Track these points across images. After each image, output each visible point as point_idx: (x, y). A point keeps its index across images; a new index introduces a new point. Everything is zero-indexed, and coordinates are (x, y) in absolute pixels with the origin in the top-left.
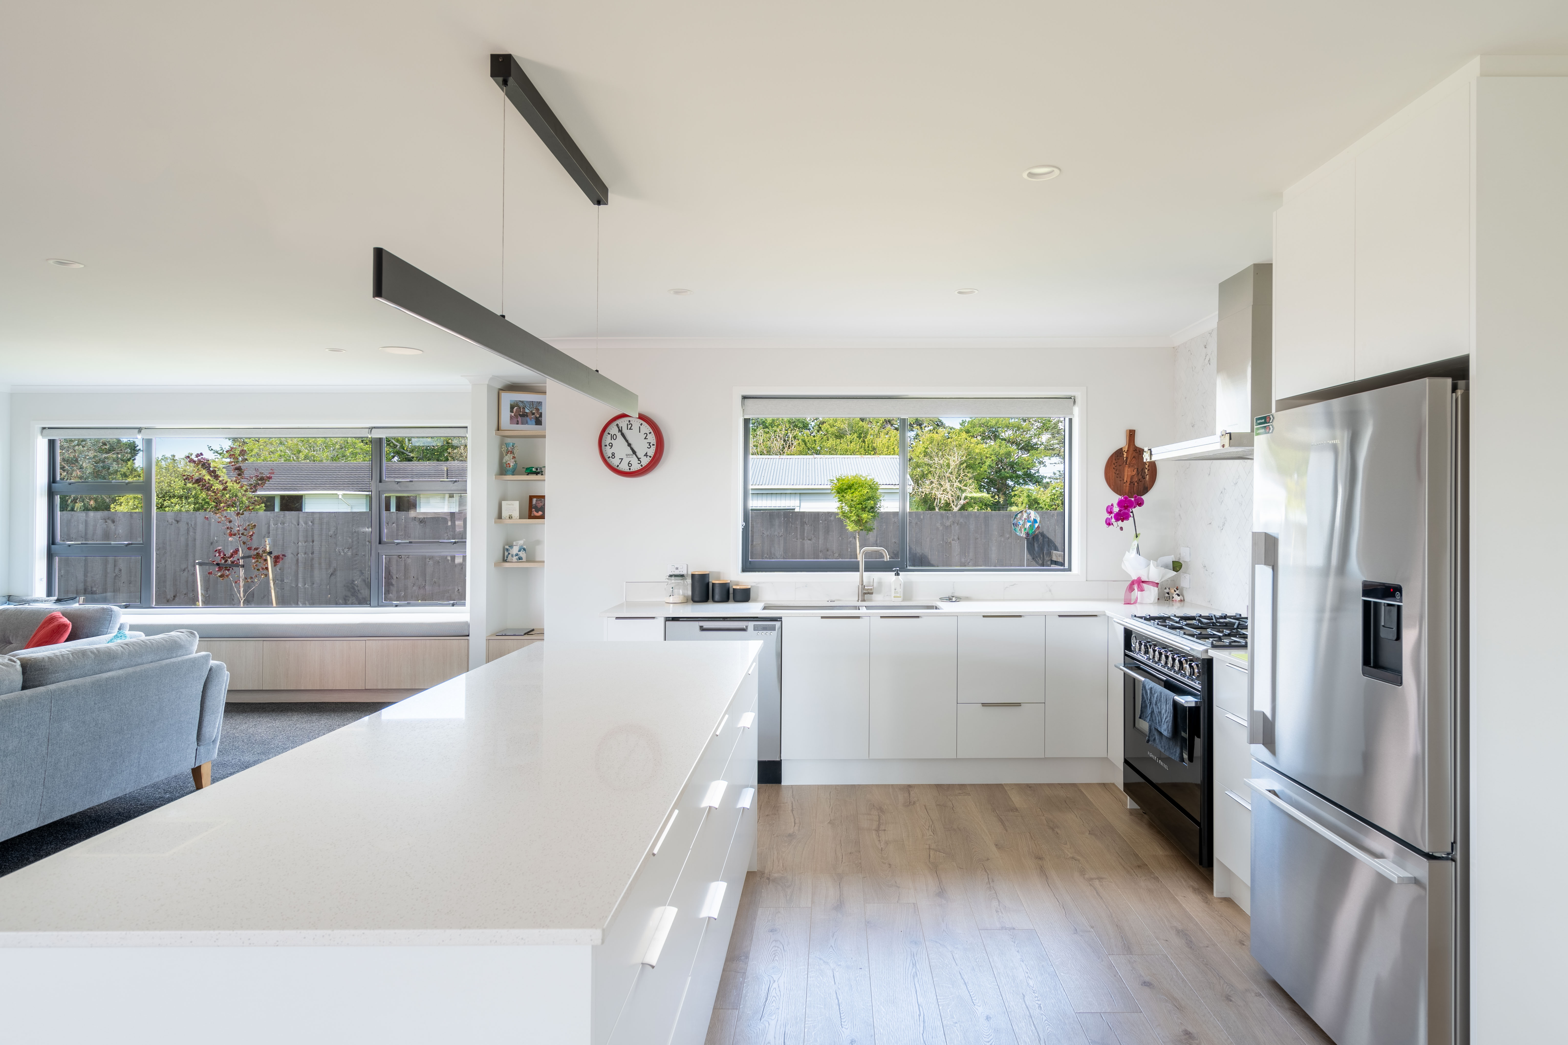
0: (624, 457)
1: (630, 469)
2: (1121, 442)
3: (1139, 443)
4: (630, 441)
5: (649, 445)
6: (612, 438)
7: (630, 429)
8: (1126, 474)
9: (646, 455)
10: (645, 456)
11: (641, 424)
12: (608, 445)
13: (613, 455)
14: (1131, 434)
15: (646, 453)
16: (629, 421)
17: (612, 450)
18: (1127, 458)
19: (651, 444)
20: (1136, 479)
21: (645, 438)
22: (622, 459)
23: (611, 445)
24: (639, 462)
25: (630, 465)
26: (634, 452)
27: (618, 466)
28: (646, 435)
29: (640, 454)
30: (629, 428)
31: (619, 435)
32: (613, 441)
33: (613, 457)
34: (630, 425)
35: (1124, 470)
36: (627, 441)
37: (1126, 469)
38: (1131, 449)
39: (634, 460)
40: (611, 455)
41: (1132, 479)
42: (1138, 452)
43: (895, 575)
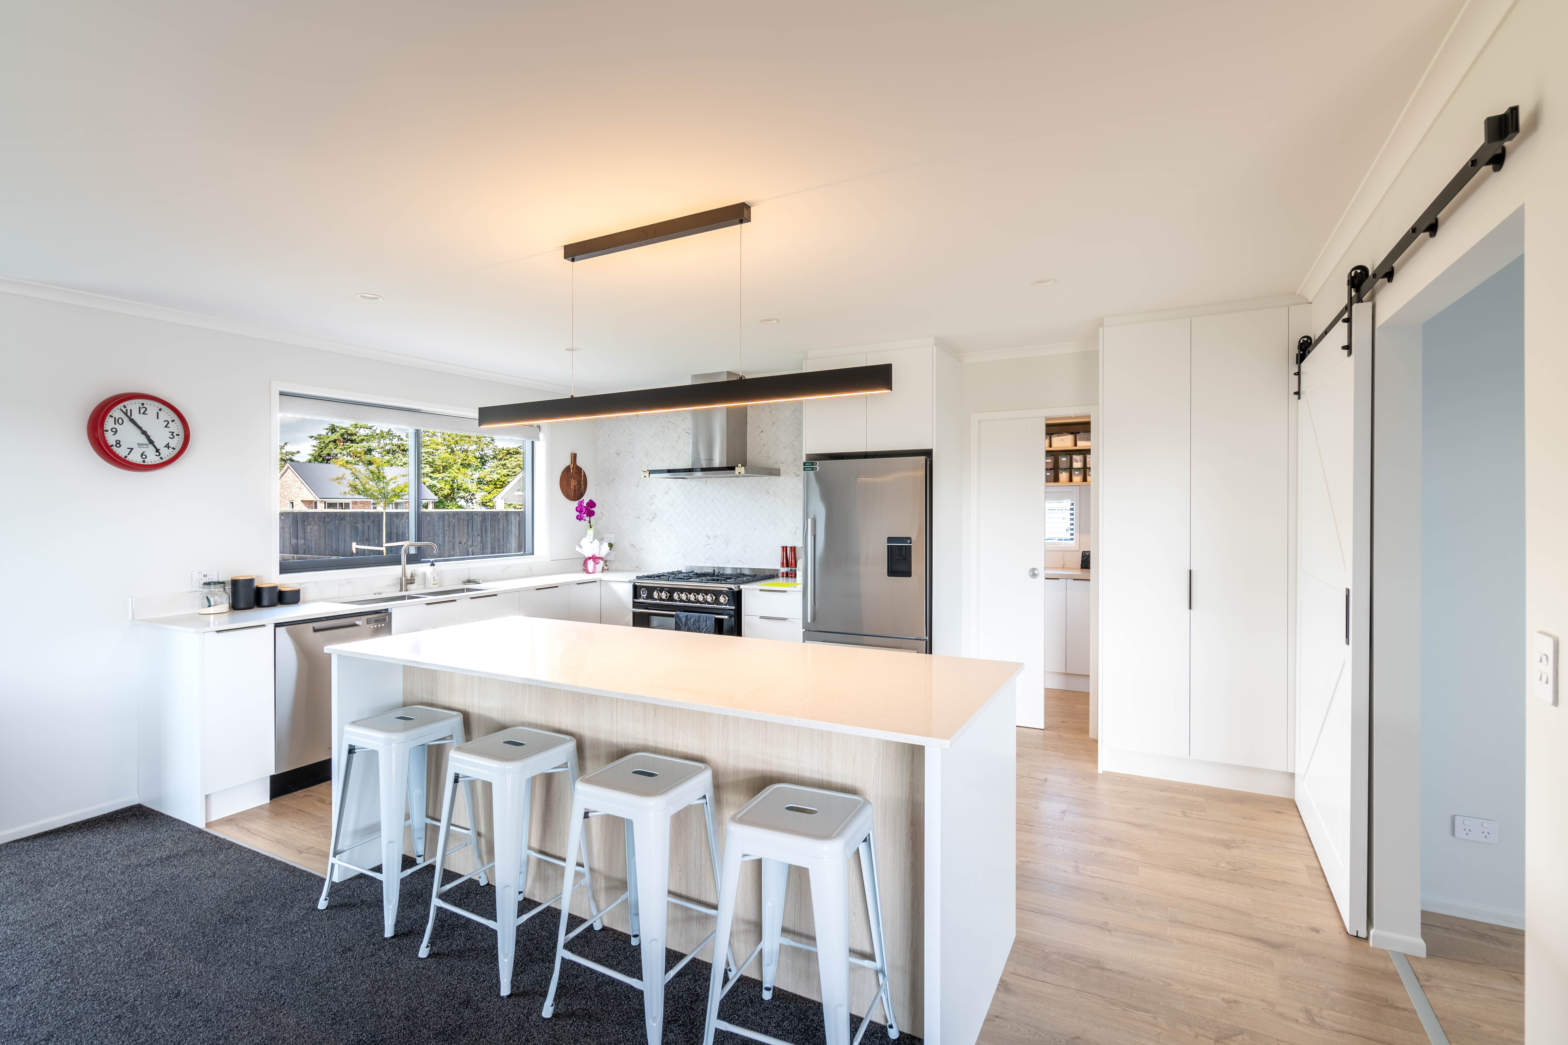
0: (135, 447)
1: (144, 461)
2: (567, 462)
3: (579, 463)
4: (144, 429)
5: (172, 435)
6: (116, 421)
7: (144, 413)
8: (572, 484)
9: (168, 446)
10: (165, 447)
11: (160, 410)
12: (110, 431)
13: (119, 443)
14: (574, 457)
15: (168, 444)
16: (143, 404)
17: (117, 437)
18: (572, 473)
19: (174, 434)
20: (577, 488)
21: (166, 427)
22: (132, 449)
23: (114, 430)
24: (158, 454)
25: (144, 457)
26: (151, 442)
27: (126, 457)
28: (167, 422)
29: (160, 445)
30: (142, 412)
31: (126, 419)
32: (117, 426)
33: (118, 445)
34: (144, 409)
35: (571, 481)
36: (140, 428)
37: (572, 480)
38: (575, 467)
39: (150, 452)
40: (114, 444)
41: (575, 487)
42: (579, 470)
43: (431, 565)
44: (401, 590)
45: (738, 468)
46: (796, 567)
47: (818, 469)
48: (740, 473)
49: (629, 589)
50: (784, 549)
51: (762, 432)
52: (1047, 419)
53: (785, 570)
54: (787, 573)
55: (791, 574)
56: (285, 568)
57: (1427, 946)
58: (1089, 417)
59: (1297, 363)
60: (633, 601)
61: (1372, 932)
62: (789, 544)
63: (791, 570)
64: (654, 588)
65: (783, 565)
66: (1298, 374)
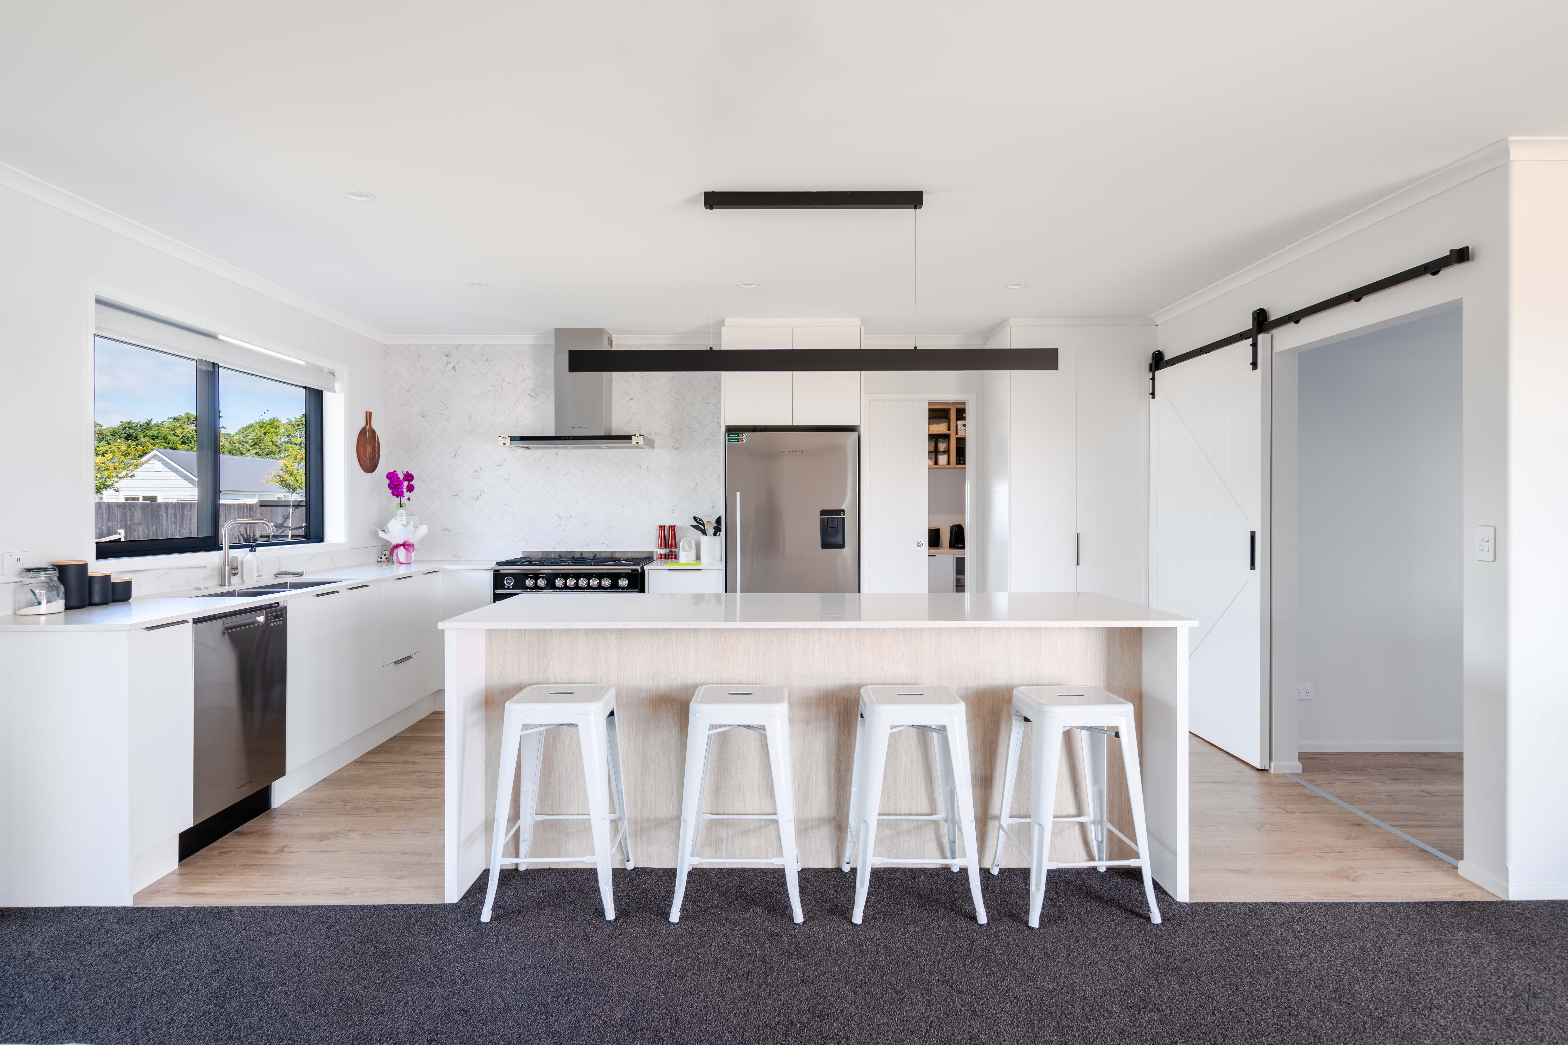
2: (362, 424)
3: (372, 424)
8: (367, 452)
14: (369, 416)
18: (367, 437)
20: (372, 457)
35: (366, 448)
37: (367, 446)
38: (369, 430)
41: (370, 456)
42: (373, 432)
43: (251, 551)
44: (223, 584)
45: (636, 438)
46: (676, 548)
47: (745, 440)
48: (637, 443)
49: (489, 578)
50: (662, 527)
51: (631, 399)
52: (930, 404)
53: (663, 551)
54: (665, 555)
55: (672, 555)
56: (104, 551)
57: (1302, 766)
58: (964, 403)
59: (1151, 370)
60: (494, 593)
61: (1272, 765)
62: (667, 524)
63: (671, 551)
64: (526, 575)
65: (660, 546)
66: (1153, 379)
